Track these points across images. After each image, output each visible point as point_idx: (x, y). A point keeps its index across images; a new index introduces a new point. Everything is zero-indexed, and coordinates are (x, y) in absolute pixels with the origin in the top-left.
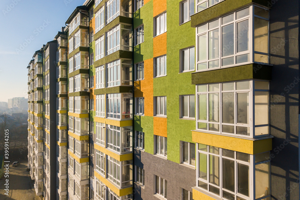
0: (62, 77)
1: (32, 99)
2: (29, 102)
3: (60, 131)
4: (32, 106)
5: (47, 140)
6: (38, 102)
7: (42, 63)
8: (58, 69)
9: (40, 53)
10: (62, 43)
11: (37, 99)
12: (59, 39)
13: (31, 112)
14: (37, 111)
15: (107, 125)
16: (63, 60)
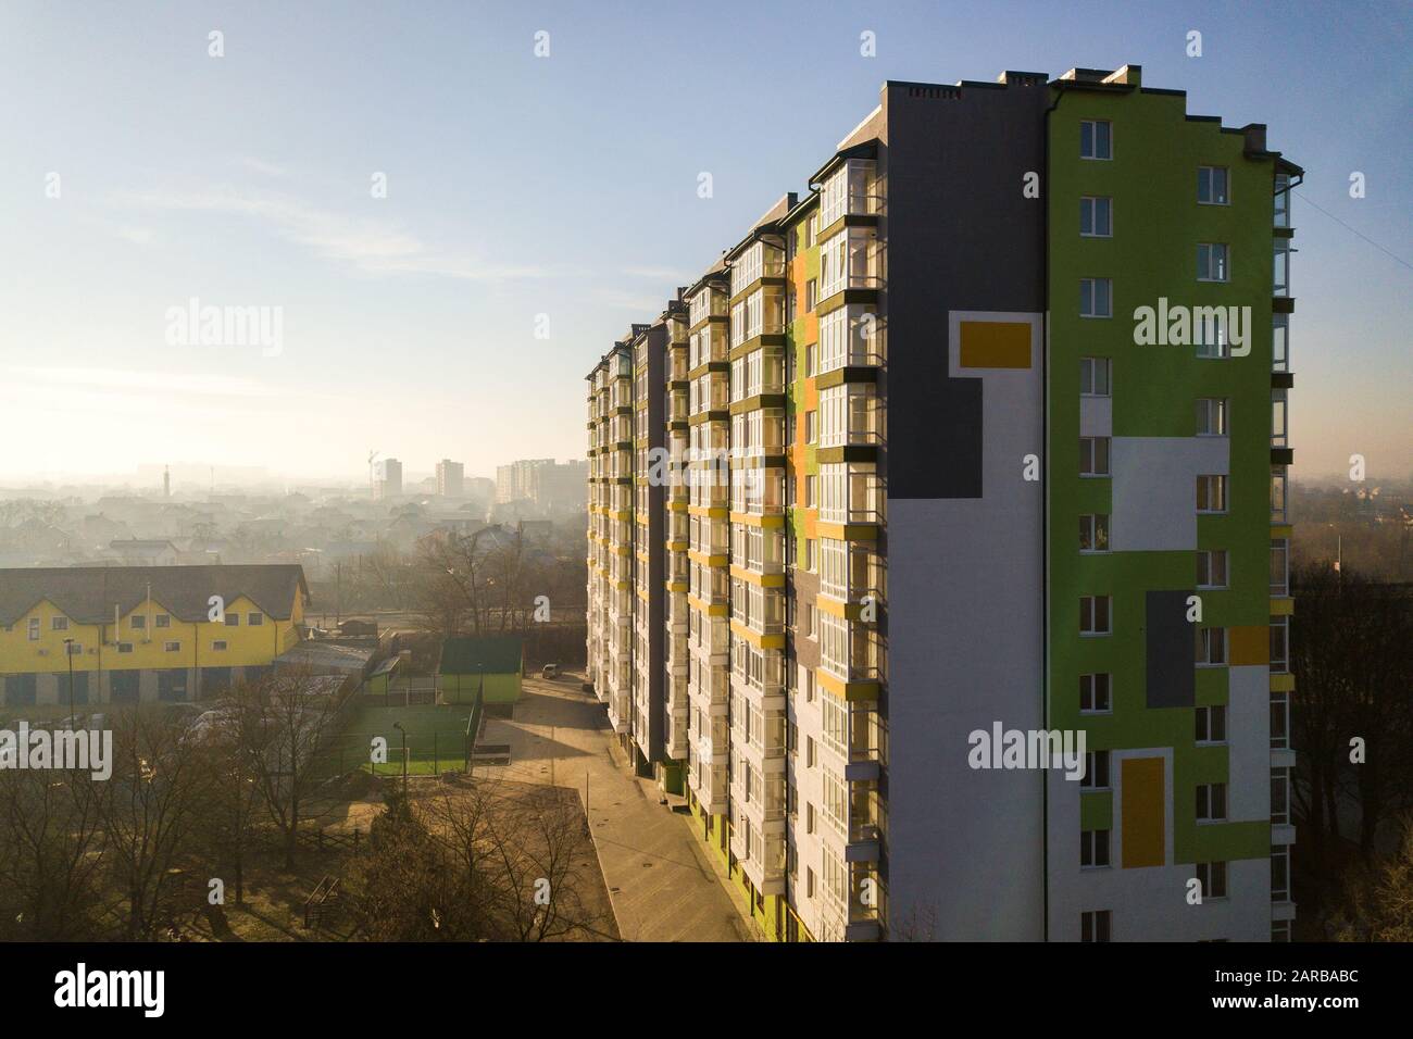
0: (678, 420)
1: (602, 473)
2: (593, 480)
3: (672, 555)
4: (602, 491)
5: (641, 582)
6: (620, 481)
7: (630, 377)
8: (669, 400)
9: (625, 350)
10: (677, 334)
11: (617, 472)
12: (670, 322)
13: (599, 509)
14: (617, 506)
15: (747, 526)
16: (679, 376)
